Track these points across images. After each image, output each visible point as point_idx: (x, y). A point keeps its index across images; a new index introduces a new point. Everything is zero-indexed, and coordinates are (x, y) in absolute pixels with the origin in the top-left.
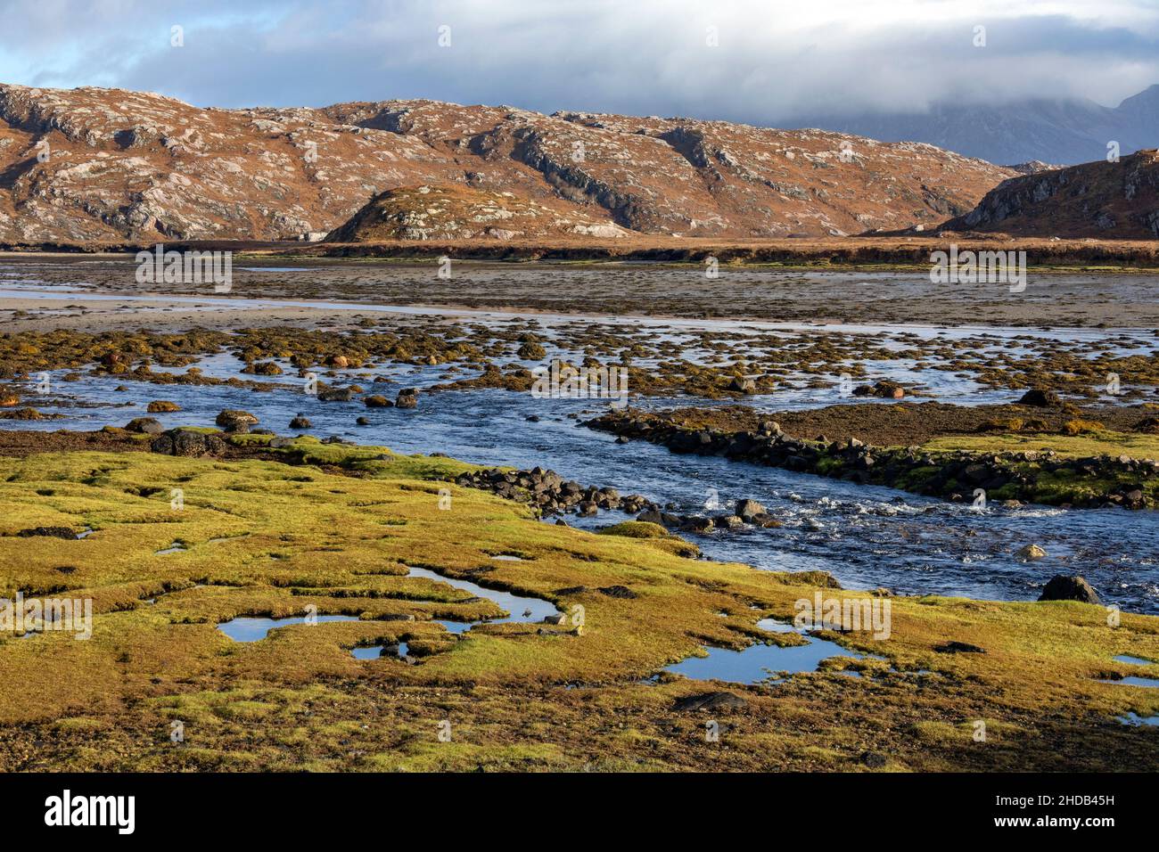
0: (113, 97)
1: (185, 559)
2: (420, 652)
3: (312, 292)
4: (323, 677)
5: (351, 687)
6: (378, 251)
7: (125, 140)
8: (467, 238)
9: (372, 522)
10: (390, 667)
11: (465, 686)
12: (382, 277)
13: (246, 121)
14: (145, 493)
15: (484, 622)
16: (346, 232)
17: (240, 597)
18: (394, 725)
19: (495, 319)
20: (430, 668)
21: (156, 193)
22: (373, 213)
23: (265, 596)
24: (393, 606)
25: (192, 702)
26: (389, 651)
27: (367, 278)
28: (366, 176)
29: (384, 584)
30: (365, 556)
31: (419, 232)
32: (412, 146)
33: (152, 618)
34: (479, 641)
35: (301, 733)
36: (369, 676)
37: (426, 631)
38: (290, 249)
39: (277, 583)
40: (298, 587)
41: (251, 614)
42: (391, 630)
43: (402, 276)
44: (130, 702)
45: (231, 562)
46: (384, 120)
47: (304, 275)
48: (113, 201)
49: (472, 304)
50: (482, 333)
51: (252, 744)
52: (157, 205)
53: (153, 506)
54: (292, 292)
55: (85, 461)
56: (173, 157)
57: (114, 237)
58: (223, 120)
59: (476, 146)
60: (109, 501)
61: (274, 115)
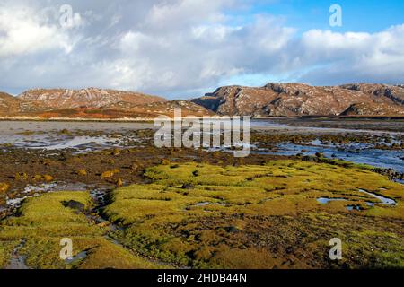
0: (295, 85)
1: (309, 184)
2: (362, 209)
3: (336, 127)
4: (339, 212)
5: (346, 215)
6: (351, 117)
7: (297, 94)
8: (372, 114)
9: (351, 179)
10: (355, 212)
11: (373, 218)
12: (352, 123)
13: (323, 89)
14: (301, 169)
15: (377, 203)
16: (344, 113)
17: (321, 193)
18: (355, 225)
19: (379, 133)
20: (364, 213)
21: (303, 105)
22: (351, 109)
23: (327, 193)
24: (356, 198)
25: (311, 215)
26: (355, 208)
27: (349, 124)
28: (349, 100)
29: (354, 193)
30: (349, 186)
31: (361, 113)
32: (360, 93)
33: (302, 196)
34: (376, 207)
35: (335, 224)
36: (350, 213)
37: (364, 204)
38: (332, 117)
39: (329, 191)
40: (334, 192)
41: (324, 197)
42: (355, 203)
43: (357, 123)
44: (298, 214)
45: (319, 186)
46: (354, 88)
47: (335, 123)
48: (294, 107)
49: (373, 130)
50: (376, 136)
51: (324, 226)
52: (303, 108)
53: (303, 172)
54: (332, 127)
55: (288, 162)
56: (307, 97)
57: (294, 114)
58: (318, 89)
59: (375, 93)
60: (293, 171)
61: (329, 87)
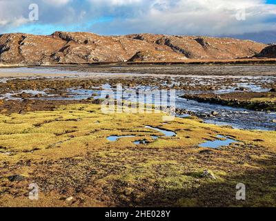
0: (83, 34)
1: (99, 125)
2: (148, 143)
3: (124, 72)
4: (128, 148)
5: (133, 150)
6: (138, 63)
7: (86, 42)
8: (156, 61)
9: (137, 117)
10: (141, 145)
11: (157, 149)
12: (139, 68)
13: (111, 39)
14: (91, 112)
15: (160, 137)
16: (131, 60)
17: (111, 132)
18: (142, 157)
19: (162, 76)
20: (150, 146)
21: (93, 52)
22: (137, 56)
23: (116, 132)
24: (142, 133)
25: (101, 153)
26: (141, 142)
27: (136, 69)
28: (135, 49)
29: (140, 129)
30: (136, 124)
31: (146, 60)
32: (144, 43)
33: (93, 137)
34: (159, 140)
35: (123, 159)
36: (137, 147)
37: (149, 138)
38: (120, 63)
39: (118, 129)
40: (122, 130)
41: (113, 135)
42: (142, 138)
43: (142, 68)
44: (88, 153)
45: (109, 125)
46: (139, 38)
47: (123, 68)
48: (84, 54)
49: (157, 73)
50: (159, 79)
51: (113, 161)
52: (93, 56)
53: (93, 114)
54: (121, 72)
55: (79, 106)
56: (96, 45)
57: (85, 61)
58: (106, 38)
59: (157, 42)
60: (84, 113)
61: (116, 37)
